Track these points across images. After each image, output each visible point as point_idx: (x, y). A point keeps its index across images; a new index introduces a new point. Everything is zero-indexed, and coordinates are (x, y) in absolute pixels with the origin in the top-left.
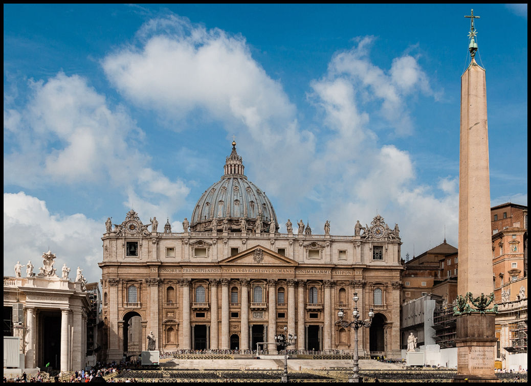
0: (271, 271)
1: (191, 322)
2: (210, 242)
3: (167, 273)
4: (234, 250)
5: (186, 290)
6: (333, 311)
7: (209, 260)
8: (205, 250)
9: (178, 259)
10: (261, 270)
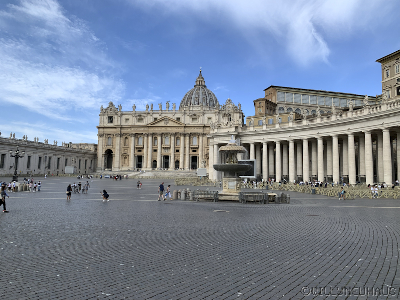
0: (172, 129)
1: (135, 155)
2: (145, 115)
3: (125, 131)
4: (156, 119)
5: (133, 139)
6: (204, 149)
7: (144, 124)
8: (142, 119)
9: (130, 124)
10: (168, 129)
